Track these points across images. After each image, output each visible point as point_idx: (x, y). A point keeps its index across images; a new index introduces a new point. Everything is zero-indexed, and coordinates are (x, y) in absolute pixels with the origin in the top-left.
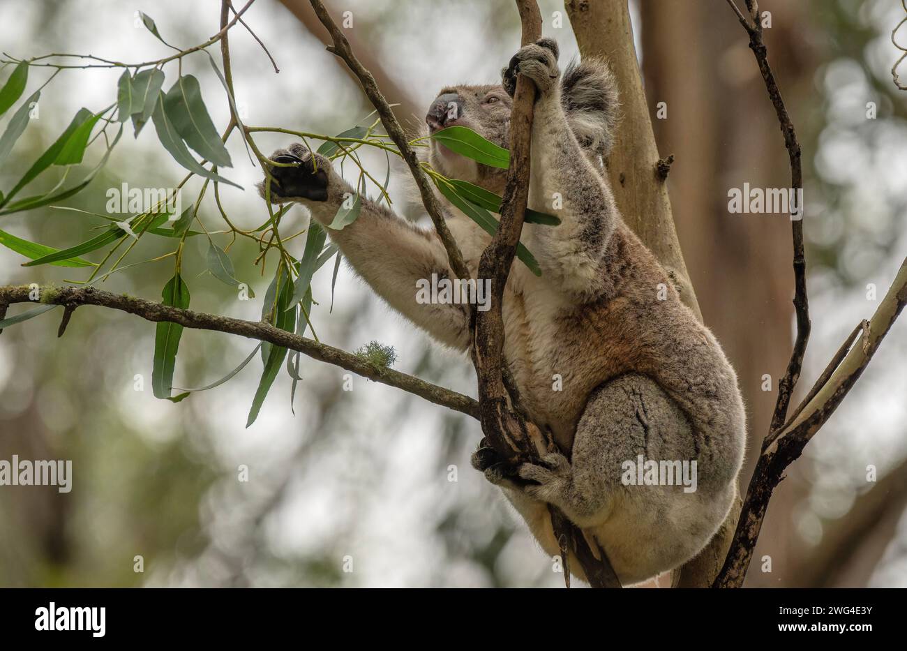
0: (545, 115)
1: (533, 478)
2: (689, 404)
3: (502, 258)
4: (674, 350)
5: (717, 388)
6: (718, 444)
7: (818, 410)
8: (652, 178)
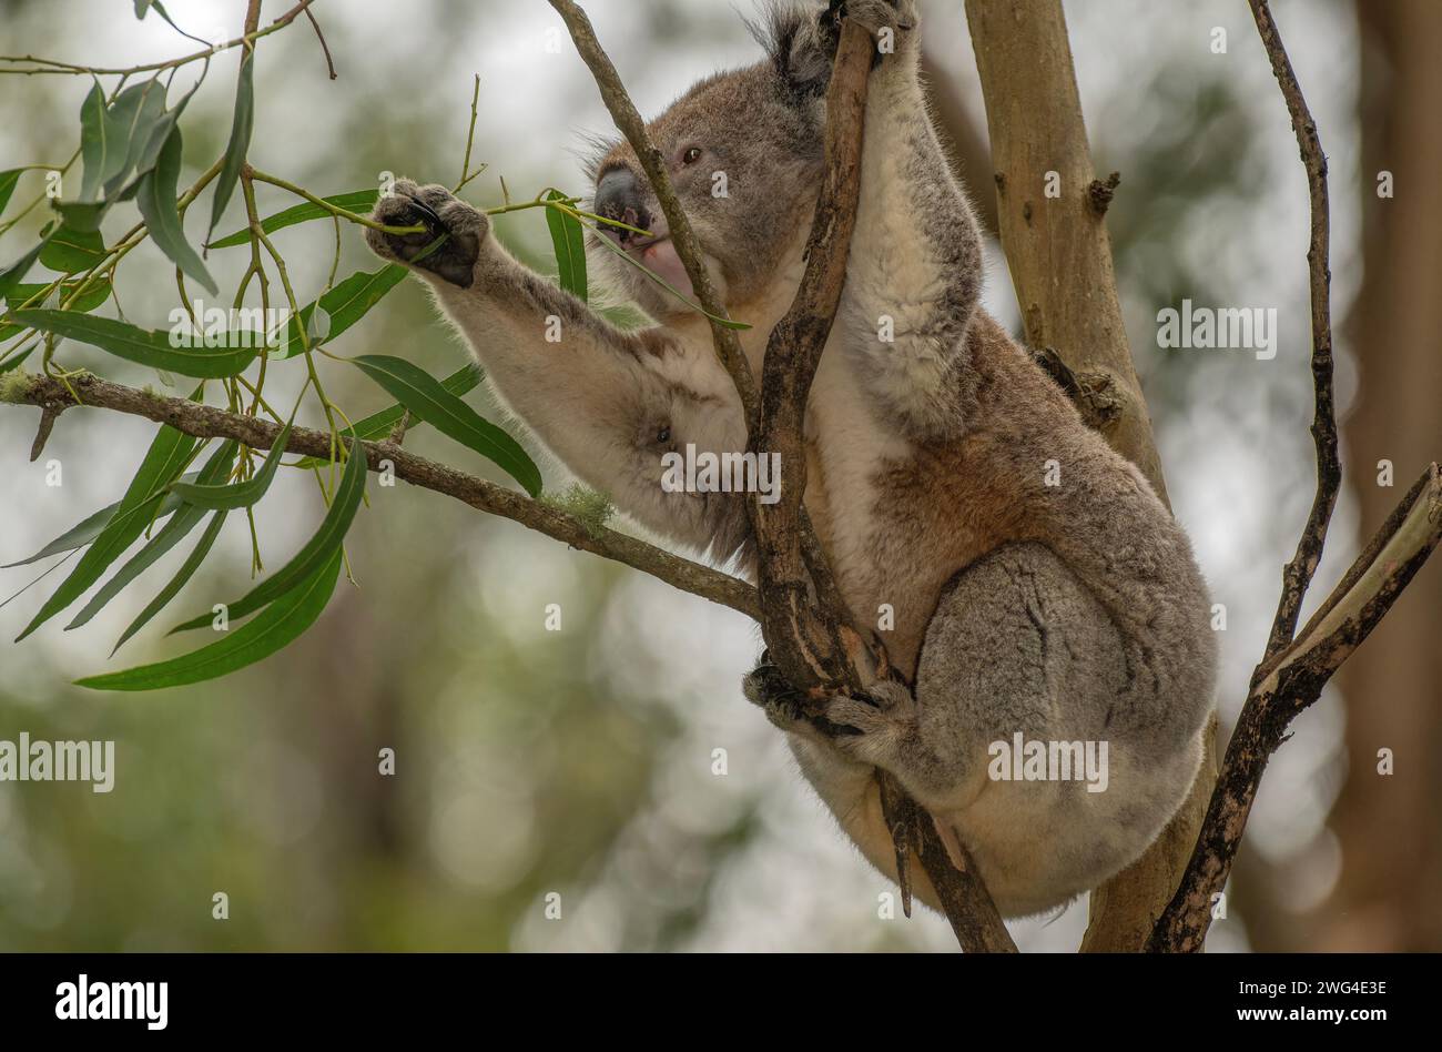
0: (889, 91)
1: (849, 721)
2: (1112, 594)
3: (805, 340)
4: (1083, 504)
5: (1157, 563)
6: (1168, 663)
7: (1349, 620)
8: (1080, 212)
